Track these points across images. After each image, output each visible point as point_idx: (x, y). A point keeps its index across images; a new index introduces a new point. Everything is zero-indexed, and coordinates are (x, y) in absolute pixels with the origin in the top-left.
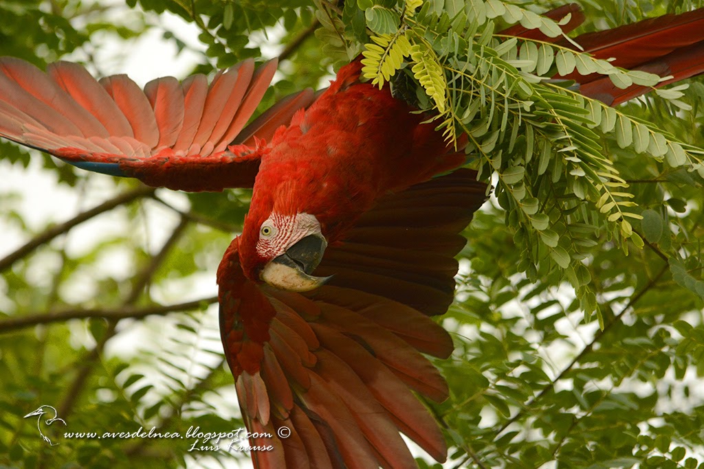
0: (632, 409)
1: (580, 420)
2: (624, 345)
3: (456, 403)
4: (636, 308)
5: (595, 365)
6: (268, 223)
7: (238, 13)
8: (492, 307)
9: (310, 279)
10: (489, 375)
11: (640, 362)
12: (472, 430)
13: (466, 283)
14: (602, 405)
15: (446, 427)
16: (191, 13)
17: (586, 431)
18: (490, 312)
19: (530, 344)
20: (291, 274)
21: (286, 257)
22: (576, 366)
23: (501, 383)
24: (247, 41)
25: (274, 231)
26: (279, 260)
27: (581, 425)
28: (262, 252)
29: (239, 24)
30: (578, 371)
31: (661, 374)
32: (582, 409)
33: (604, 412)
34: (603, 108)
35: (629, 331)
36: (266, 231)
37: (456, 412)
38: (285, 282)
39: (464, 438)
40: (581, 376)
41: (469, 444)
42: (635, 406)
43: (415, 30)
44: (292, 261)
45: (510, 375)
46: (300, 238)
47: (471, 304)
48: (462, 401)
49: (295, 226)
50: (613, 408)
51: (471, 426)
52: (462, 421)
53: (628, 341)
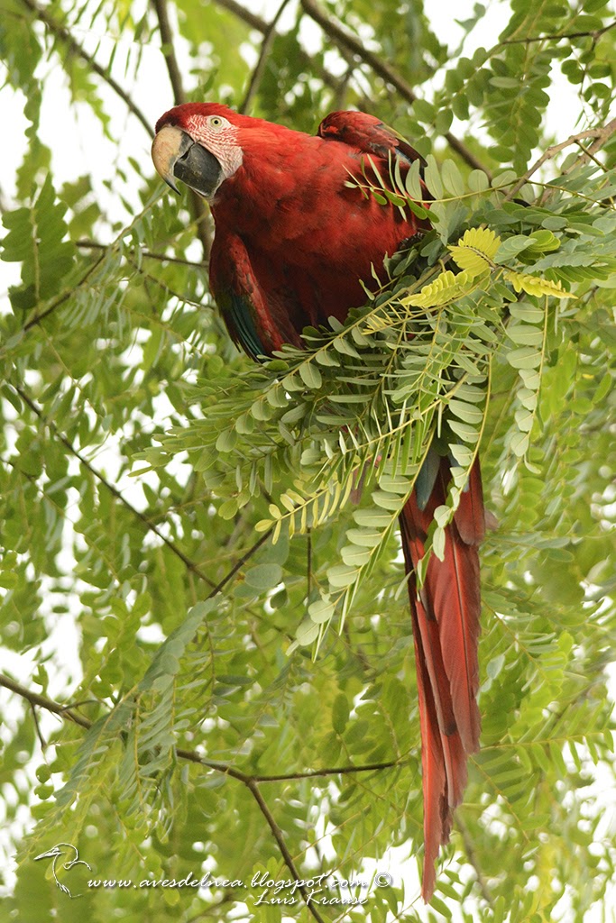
0: (45, 544)
1: (33, 484)
2: (121, 536)
3: (54, 340)
4: (163, 548)
5: (97, 501)
6: (225, 123)
7: (508, 94)
8: (165, 382)
9: (170, 167)
10: (87, 379)
11: (102, 553)
12: (23, 359)
13: (192, 351)
14: (50, 510)
15: (27, 328)
16: (509, 39)
17: (20, 491)
18: (160, 380)
19: (122, 427)
20: (172, 149)
21: (190, 143)
22: (97, 480)
23: (78, 392)
24: (476, 105)
25: (217, 130)
26: (186, 136)
27: (28, 484)
28: (192, 120)
29: (497, 95)
30: (91, 483)
31: (86, 577)
32: (46, 486)
33: (43, 512)
34: (402, 496)
35: (137, 541)
36: (216, 122)
37: (43, 340)
38: (162, 145)
39: (13, 349)
40: (85, 485)
41: (6, 356)
42: (49, 548)
43: (488, 279)
44: (187, 149)
45: (87, 403)
46: (215, 153)
47: (170, 359)
48: (56, 348)
49: (226, 147)
50: (48, 521)
51: (27, 358)
52: (33, 348)
53: (126, 539)
